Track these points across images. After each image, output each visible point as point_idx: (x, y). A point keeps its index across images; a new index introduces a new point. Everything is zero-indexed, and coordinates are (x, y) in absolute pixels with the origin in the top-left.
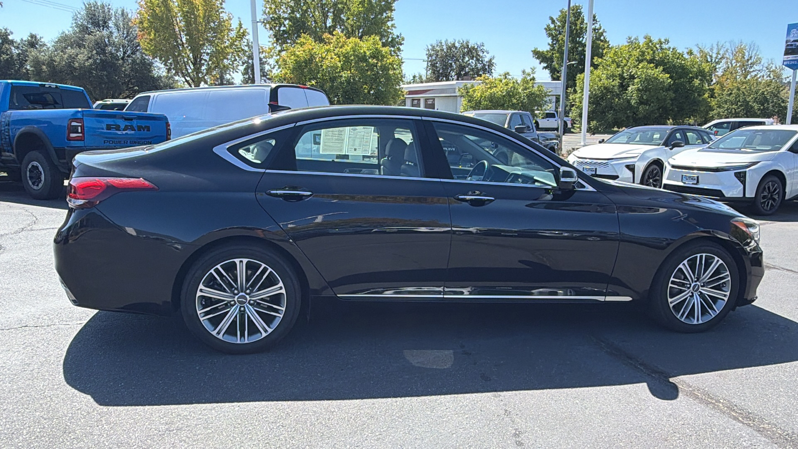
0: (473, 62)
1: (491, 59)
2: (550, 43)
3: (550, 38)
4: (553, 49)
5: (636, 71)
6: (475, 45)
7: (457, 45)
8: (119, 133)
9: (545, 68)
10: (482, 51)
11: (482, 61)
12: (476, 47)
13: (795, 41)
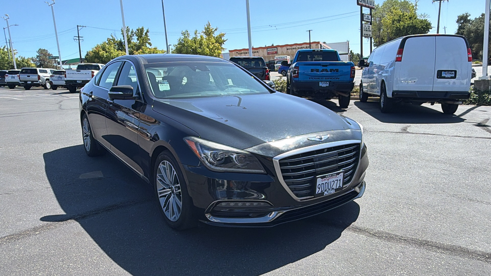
8: (318, 73)
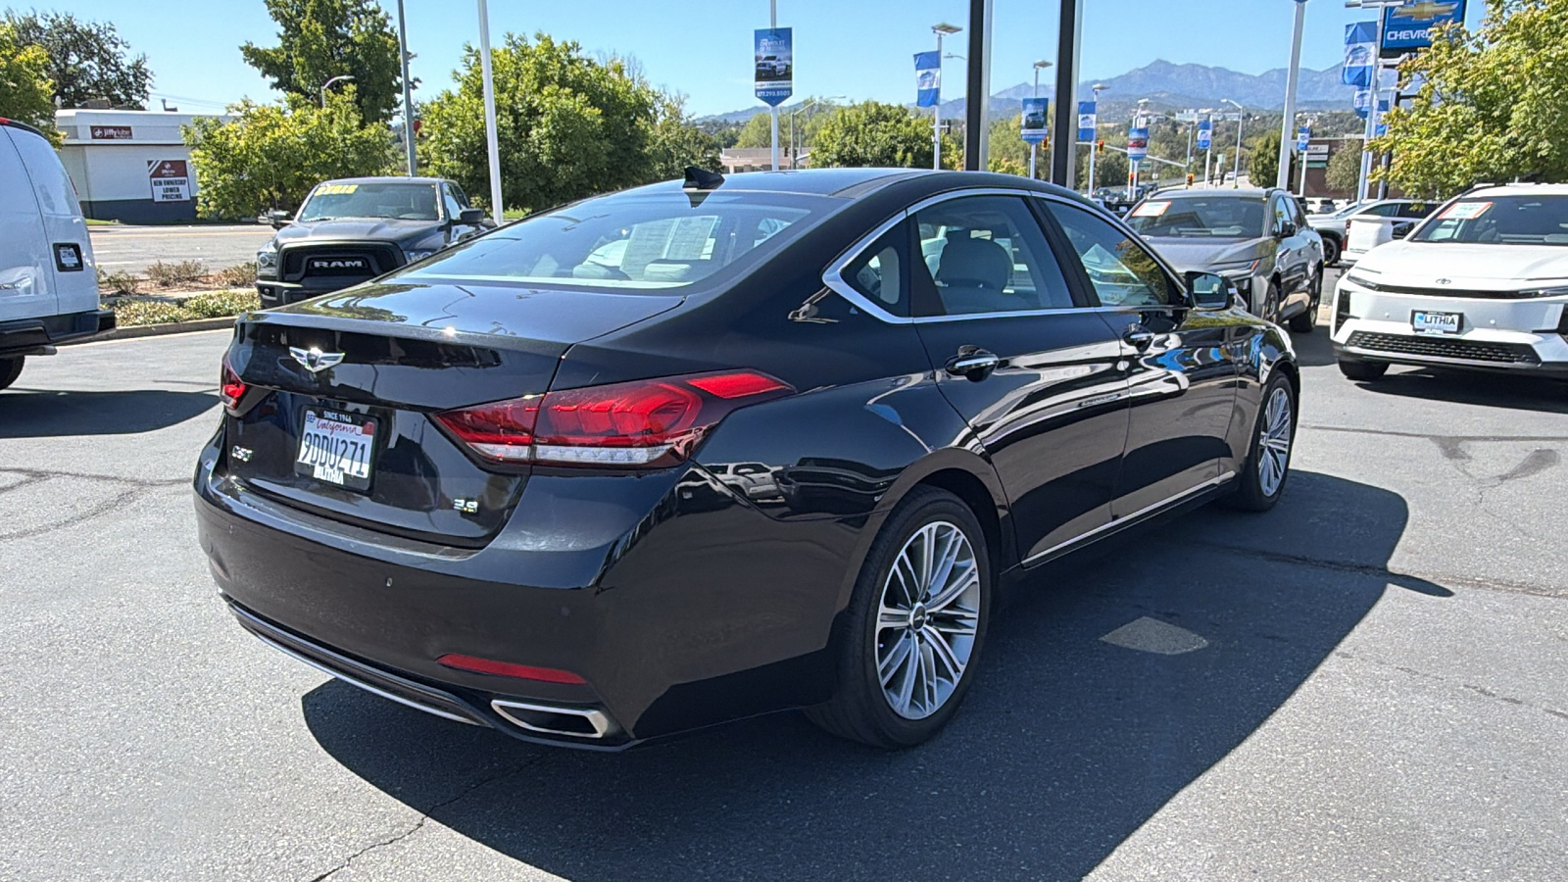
0: (92, 66)
1: (138, 62)
2: (282, 34)
3: (278, 22)
4: (289, 48)
5: (541, 100)
6: (92, 26)
7: (41, 23)
9: (276, 86)
10: (113, 43)
11: (116, 65)
12: (94, 32)
13: (768, 58)
